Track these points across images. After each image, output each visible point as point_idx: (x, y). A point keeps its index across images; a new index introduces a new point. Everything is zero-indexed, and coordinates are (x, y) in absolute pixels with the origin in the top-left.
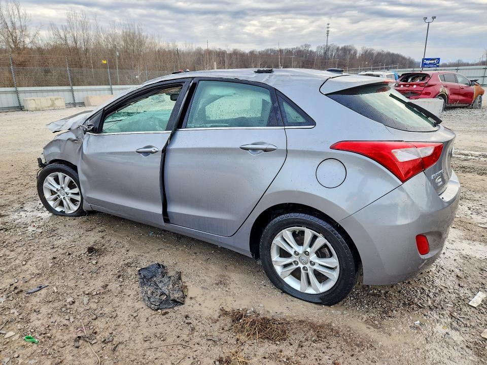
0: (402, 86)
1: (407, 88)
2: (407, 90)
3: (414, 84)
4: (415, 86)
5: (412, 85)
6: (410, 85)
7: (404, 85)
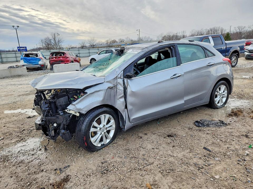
0: (54, 58)
1: (58, 59)
2: (57, 60)
3: (61, 57)
4: (61, 58)
5: (60, 58)
6: (59, 57)
7: (55, 58)
